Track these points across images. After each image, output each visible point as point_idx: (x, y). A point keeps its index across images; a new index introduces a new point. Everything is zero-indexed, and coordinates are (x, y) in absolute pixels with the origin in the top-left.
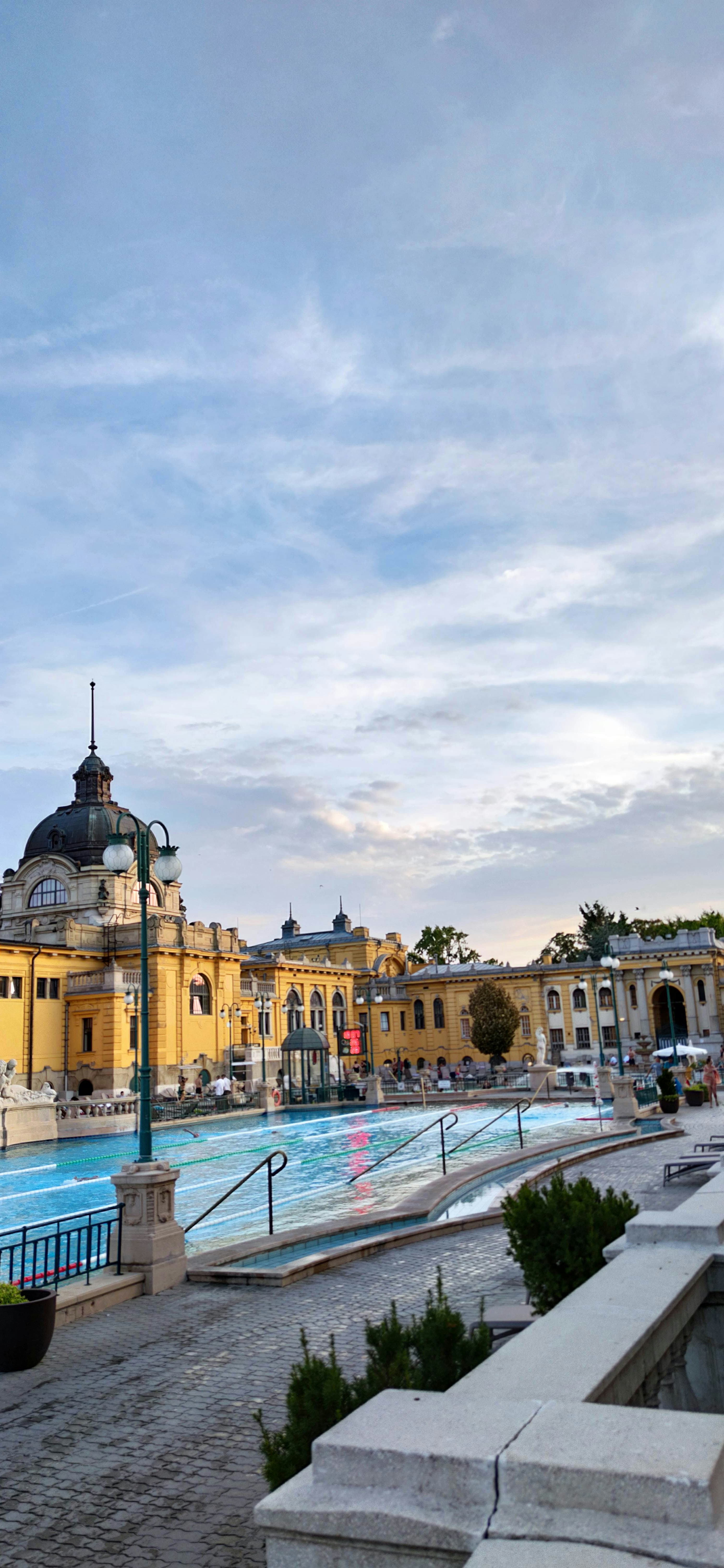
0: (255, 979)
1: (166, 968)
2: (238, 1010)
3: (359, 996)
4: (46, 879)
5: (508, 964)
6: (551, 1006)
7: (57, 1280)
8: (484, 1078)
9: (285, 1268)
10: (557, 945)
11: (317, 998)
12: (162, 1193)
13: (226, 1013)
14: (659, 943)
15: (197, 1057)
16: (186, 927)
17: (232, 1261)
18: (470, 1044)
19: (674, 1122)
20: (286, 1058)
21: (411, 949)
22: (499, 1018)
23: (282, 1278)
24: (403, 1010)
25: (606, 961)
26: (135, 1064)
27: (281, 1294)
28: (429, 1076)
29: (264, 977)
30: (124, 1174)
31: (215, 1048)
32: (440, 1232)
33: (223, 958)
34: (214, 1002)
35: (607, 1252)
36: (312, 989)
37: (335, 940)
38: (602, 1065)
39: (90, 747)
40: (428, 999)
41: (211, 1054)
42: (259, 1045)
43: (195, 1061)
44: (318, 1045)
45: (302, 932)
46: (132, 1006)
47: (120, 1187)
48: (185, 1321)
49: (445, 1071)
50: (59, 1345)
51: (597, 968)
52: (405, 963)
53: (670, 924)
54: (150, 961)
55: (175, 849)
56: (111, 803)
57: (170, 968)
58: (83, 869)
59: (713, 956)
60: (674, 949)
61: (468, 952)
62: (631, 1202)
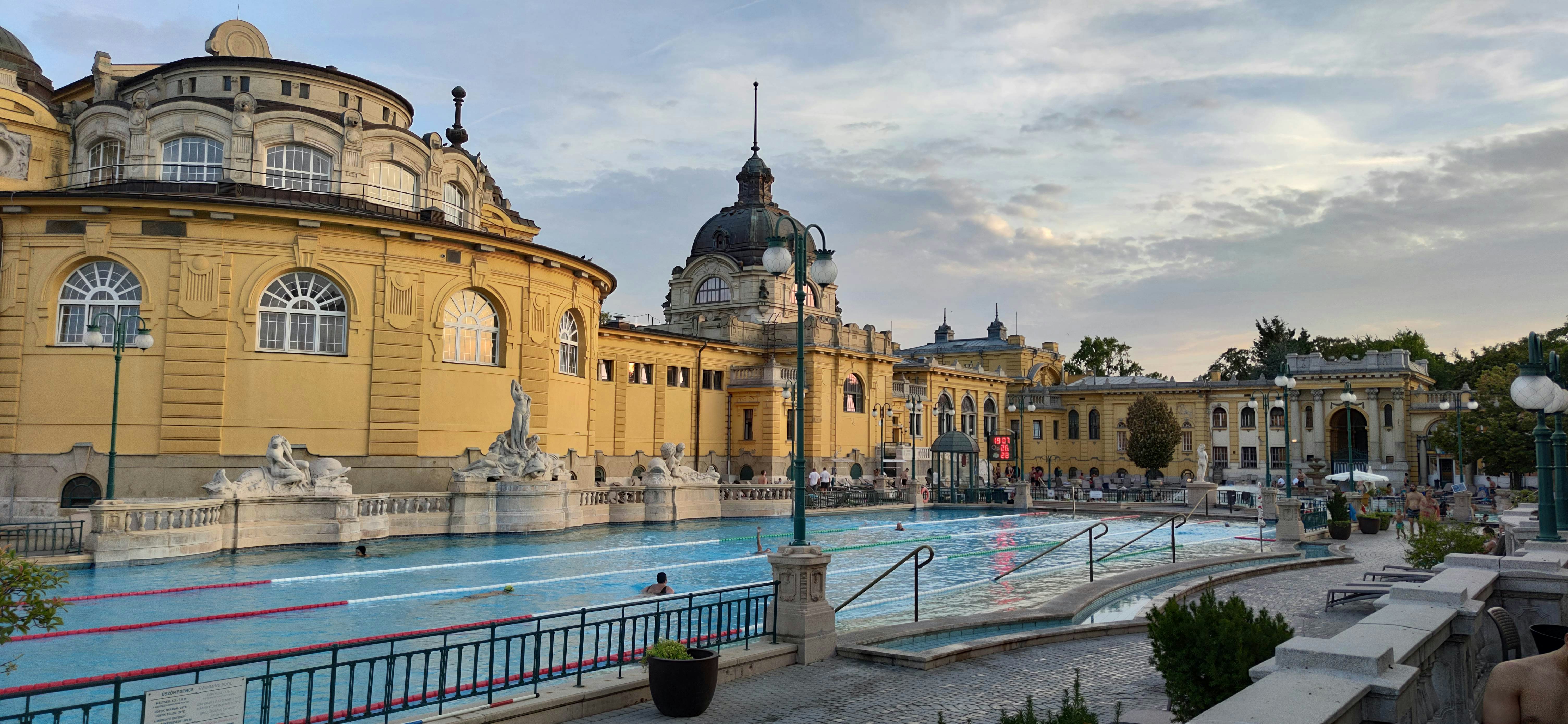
0: (907, 381)
1: (822, 366)
2: (890, 410)
3: (1011, 404)
4: (711, 278)
5: (1172, 378)
6: (1216, 424)
7: (719, 643)
8: (1140, 491)
9: (929, 653)
10: (1228, 361)
11: (969, 403)
12: (815, 575)
13: (878, 413)
14: (1343, 363)
15: (849, 452)
16: (841, 329)
17: (878, 642)
18: (1126, 456)
19: (1343, 548)
20: (936, 458)
21: (1068, 359)
22: (1159, 433)
23: (926, 662)
24: (1056, 419)
25: (1280, 381)
26: (791, 455)
27: (924, 677)
28: (1081, 485)
29: (916, 381)
30: (780, 555)
31: (867, 444)
32: (1084, 635)
33: (876, 360)
34: (866, 401)
35: (1253, 672)
36: (964, 394)
37: (990, 347)
38: (1268, 485)
39: (752, 149)
40: (1084, 410)
41: (863, 450)
42: (910, 444)
43: (848, 455)
44: (970, 450)
45: (955, 337)
46: (789, 401)
47: (776, 566)
48: (833, 691)
49: (1098, 482)
50: (720, 698)
51: (1271, 387)
52: (1061, 373)
53: (1358, 343)
54: (806, 359)
55: (831, 253)
56: (772, 204)
57: (825, 367)
58: (745, 268)
59: (1405, 379)
60: (1360, 371)
61: (1130, 365)
62: (1286, 625)
